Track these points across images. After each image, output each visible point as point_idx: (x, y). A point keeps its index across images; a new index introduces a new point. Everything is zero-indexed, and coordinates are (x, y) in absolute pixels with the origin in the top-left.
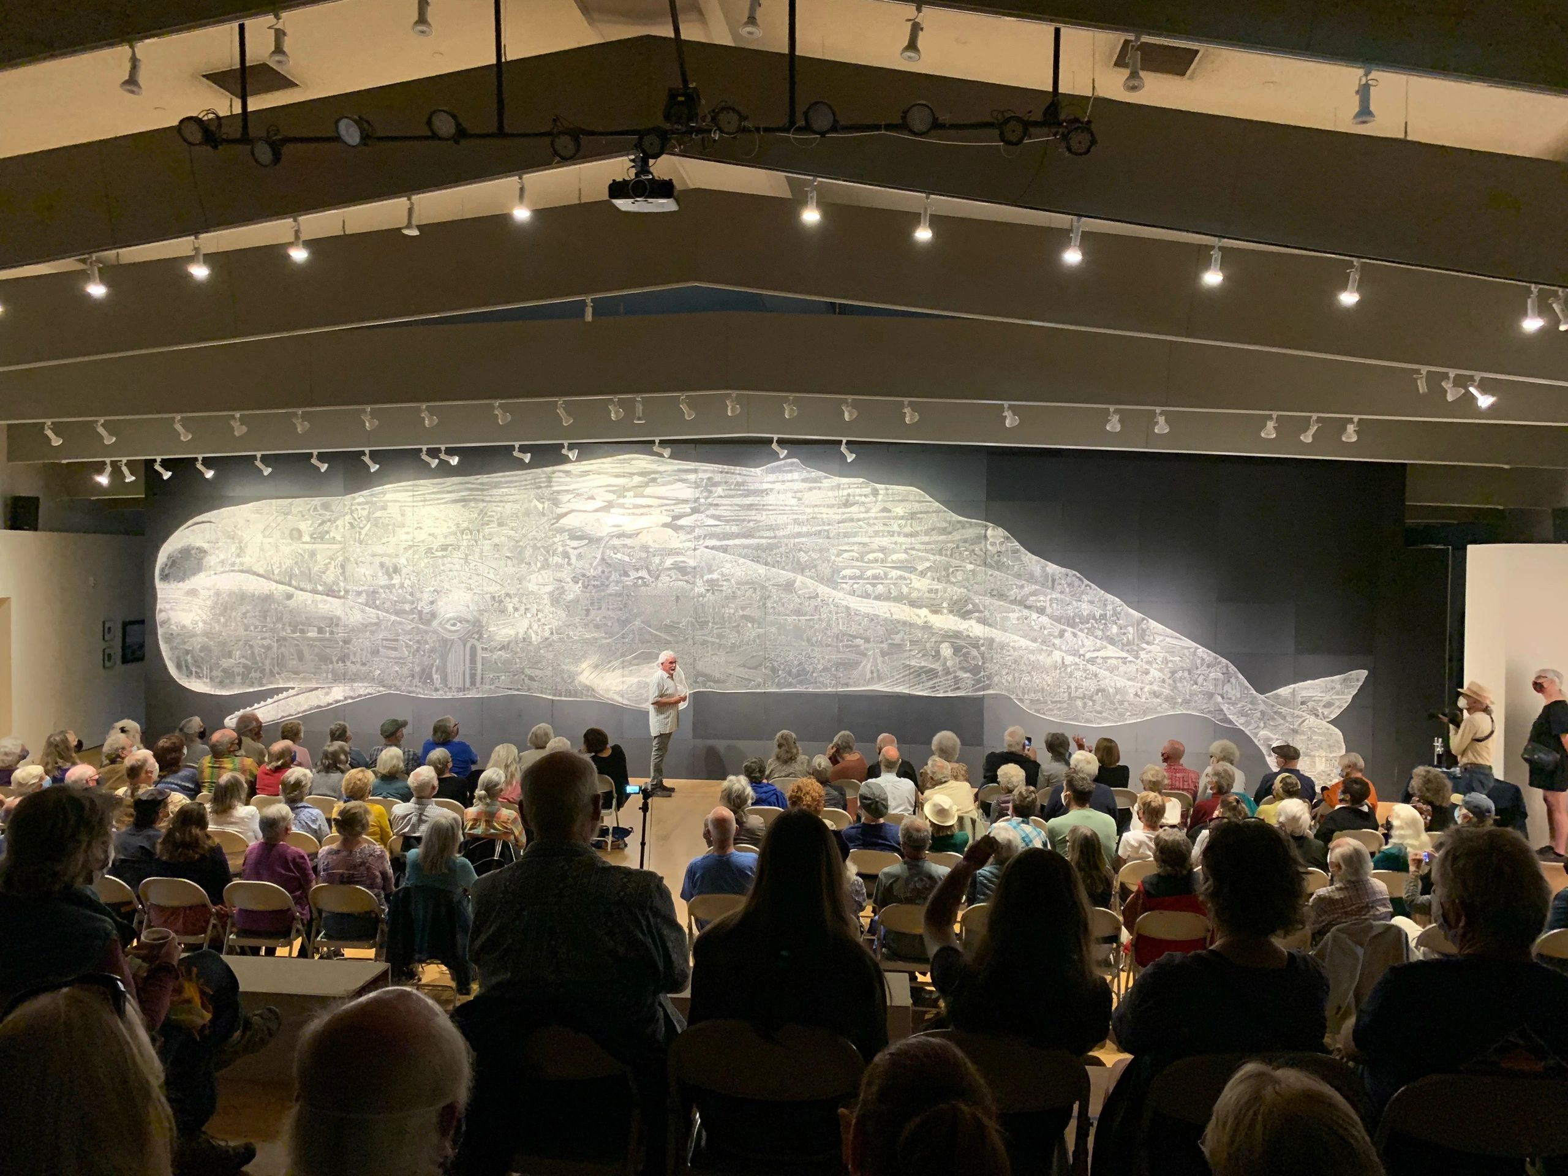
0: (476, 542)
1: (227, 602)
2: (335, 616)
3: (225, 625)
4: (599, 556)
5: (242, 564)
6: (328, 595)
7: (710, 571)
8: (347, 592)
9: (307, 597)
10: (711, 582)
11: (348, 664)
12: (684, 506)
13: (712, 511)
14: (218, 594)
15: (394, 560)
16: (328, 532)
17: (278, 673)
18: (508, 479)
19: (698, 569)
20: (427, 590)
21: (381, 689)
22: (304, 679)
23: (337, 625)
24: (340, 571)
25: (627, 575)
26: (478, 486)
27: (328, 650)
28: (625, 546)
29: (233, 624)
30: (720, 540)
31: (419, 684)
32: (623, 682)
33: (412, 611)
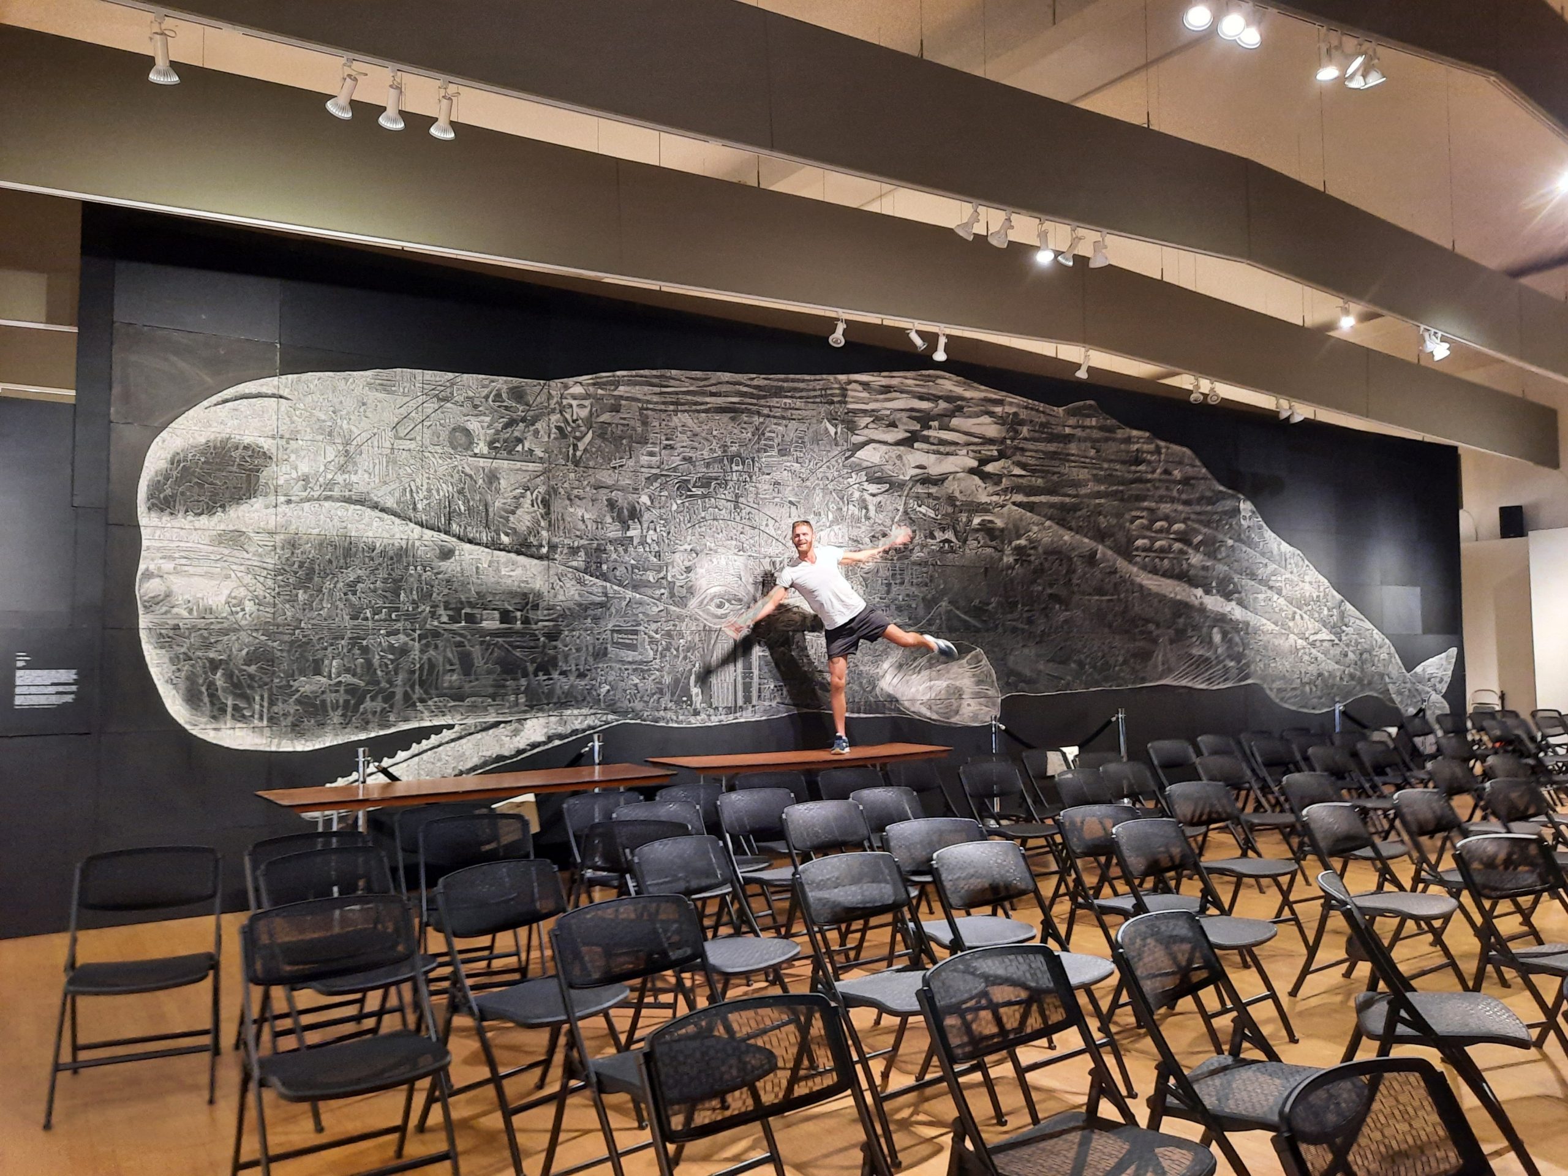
0: (751, 477)
1: (313, 561)
2: (532, 590)
3: (308, 606)
4: (901, 508)
5: (349, 486)
6: (519, 553)
7: (1019, 537)
8: (553, 547)
9: (482, 555)
10: (1019, 550)
11: (555, 675)
12: (992, 447)
13: (1018, 457)
14: (292, 544)
15: (631, 497)
16: (519, 441)
17: (422, 701)
18: (791, 384)
19: (1006, 532)
20: (682, 548)
21: (611, 717)
22: (473, 709)
23: (536, 607)
24: (542, 511)
25: (933, 537)
26: (755, 391)
27: (518, 653)
28: (929, 495)
29: (326, 605)
30: (1027, 495)
31: (670, 705)
32: (931, 688)
33: (658, 584)
